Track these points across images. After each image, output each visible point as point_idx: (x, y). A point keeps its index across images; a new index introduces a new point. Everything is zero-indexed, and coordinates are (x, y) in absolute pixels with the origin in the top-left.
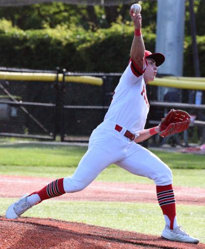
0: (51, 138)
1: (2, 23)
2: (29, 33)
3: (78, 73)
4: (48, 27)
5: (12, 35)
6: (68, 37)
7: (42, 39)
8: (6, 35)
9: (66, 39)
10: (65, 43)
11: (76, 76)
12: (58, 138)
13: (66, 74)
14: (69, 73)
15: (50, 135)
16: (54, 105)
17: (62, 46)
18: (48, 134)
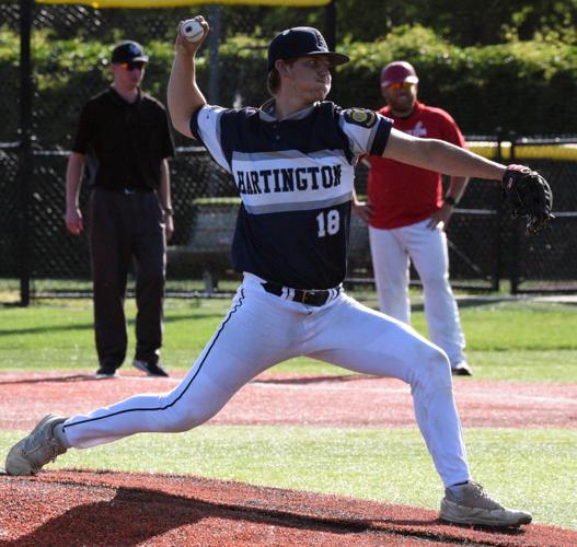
0: (488, 285)
1: (414, 34)
2: (472, 55)
3: (543, 137)
4: (515, 37)
5: (436, 59)
6: (557, 59)
7: (502, 66)
8: (423, 59)
9: (553, 64)
10: (550, 72)
11: (540, 144)
12: (505, 285)
13: (518, 141)
14: (525, 140)
15: (486, 280)
16: (495, 212)
17: (544, 80)
18: (482, 276)
